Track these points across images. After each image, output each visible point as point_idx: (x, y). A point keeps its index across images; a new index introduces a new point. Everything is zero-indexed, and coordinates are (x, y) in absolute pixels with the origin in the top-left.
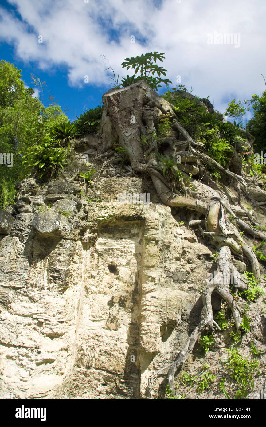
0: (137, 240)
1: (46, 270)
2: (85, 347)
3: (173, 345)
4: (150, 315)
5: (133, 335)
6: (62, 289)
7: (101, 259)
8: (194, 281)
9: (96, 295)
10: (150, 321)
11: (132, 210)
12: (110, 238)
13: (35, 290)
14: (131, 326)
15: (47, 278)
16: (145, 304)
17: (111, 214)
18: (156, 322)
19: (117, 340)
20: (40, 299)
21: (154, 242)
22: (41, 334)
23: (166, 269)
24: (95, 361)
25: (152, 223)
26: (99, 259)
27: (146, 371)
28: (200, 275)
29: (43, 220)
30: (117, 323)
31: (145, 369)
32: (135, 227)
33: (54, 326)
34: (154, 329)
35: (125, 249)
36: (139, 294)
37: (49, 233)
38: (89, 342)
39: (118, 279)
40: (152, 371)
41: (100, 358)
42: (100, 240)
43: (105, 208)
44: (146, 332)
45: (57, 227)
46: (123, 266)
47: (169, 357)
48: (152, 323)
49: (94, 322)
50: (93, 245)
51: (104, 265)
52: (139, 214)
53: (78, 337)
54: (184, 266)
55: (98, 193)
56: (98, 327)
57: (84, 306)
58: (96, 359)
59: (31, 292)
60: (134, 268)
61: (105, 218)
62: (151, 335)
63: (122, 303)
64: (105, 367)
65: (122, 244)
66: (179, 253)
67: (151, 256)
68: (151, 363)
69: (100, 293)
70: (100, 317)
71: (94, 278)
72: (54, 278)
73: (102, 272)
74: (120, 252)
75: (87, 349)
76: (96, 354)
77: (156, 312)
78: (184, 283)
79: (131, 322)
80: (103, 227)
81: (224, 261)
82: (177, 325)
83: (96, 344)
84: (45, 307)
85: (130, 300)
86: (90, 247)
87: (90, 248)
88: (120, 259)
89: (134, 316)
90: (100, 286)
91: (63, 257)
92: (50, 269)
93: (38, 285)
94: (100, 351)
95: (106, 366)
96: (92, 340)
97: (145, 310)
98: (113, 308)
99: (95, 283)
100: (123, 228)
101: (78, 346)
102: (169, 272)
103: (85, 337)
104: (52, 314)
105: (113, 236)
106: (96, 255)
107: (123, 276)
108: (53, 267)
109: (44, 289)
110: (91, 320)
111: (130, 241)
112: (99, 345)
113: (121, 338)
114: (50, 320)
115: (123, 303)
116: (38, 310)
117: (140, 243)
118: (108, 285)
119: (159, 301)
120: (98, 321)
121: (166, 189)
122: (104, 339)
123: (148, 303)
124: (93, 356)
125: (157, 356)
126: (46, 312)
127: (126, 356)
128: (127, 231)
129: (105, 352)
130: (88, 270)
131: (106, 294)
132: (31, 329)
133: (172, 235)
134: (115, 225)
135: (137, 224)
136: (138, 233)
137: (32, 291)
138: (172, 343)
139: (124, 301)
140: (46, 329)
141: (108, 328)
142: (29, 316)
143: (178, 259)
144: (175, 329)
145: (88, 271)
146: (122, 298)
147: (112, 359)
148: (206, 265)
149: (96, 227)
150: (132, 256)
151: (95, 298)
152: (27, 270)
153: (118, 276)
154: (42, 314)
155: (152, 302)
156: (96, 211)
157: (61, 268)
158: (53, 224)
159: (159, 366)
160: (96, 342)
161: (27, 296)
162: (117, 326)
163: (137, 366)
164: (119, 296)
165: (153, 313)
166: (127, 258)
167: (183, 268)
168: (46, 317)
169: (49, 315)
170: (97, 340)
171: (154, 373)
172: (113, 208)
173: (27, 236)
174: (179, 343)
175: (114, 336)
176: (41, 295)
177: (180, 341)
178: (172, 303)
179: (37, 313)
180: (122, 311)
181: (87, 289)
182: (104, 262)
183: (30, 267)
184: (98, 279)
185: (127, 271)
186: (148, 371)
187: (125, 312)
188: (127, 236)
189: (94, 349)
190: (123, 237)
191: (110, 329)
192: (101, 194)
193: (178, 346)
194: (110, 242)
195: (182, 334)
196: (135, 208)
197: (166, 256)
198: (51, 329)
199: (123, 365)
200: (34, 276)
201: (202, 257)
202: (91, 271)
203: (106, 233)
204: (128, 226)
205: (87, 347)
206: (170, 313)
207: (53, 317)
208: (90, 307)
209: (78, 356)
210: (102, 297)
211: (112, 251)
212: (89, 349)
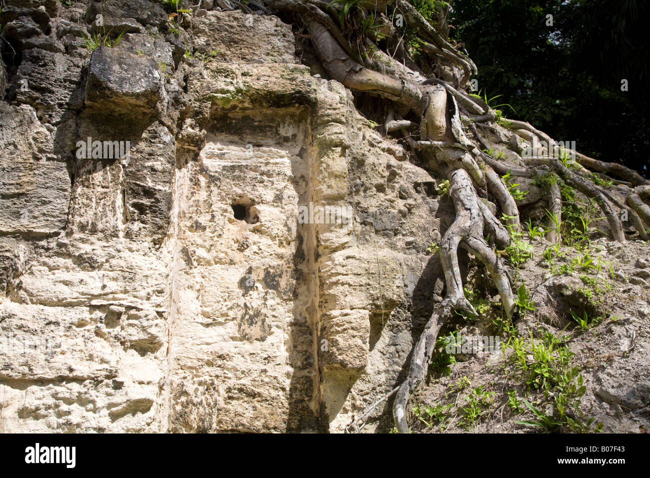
0: (293, 150)
1: (119, 191)
2: (190, 387)
3: (388, 356)
4: (347, 293)
5: (299, 348)
6: (160, 236)
7: (216, 188)
8: (414, 230)
9: (209, 268)
10: (348, 305)
11: (288, 81)
12: (232, 142)
13: (93, 239)
14: (294, 328)
15: (122, 210)
16: (333, 271)
17: (241, 86)
18: (361, 306)
19: (266, 361)
20: (107, 261)
21: (339, 149)
22: (118, 343)
23: (360, 207)
24: (218, 414)
25: (335, 109)
26: (212, 188)
27: (338, 415)
28: (423, 221)
29: (120, 64)
30: (263, 323)
31: (337, 412)
32: (287, 123)
33: (151, 321)
34: (358, 320)
35: (269, 167)
36: (306, 260)
37: (137, 96)
38: (200, 374)
39: (255, 231)
40: (350, 414)
41: (229, 407)
42: (210, 147)
43: (227, 73)
44: (342, 328)
45: (157, 84)
46: (267, 203)
47: (384, 379)
48: (352, 309)
49: (210, 328)
50: (196, 157)
51: (224, 202)
52: (303, 90)
53: (174, 365)
54: (392, 202)
55: (201, 41)
56: (220, 338)
57: (181, 293)
58: (218, 410)
59: (81, 245)
60: (291, 206)
61: (229, 94)
62: (355, 333)
63: (271, 280)
64: (243, 425)
65: (261, 157)
66: (383, 177)
67: (336, 176)
68: (348, 398)
69: (219, 261)
70: (222, 315)
71: (204, 229)
72: (141, 208)
73: (220, 217)
74: (258, 174)
75: (197, 389)
76: (218, 398)
77: (361, 286)
78: (396, 235)
79: (295, 319)
80: (215, 119)
81: (468, 192)
82: (390, 316)
83: (217, 376)
84: (125, 278)
85: (289, 274)
86: (187, 162)
87: (189, 165)
88: (260, 189)
89: (300, 307)
90: (219, 247)
91: (159, 163)
92: (131, 189)
93: (100, 226)
94: (229, 390)
95: (245, 421)
96: (206, 369)
97: (336, 283)
98: (251, 292)
99: (205, 241)
100: (262, 124)
101: (175, 385)
102: (365, 215)
103: (189, 364)
104: (143, 293)
105: (241, 139)
106: (203, 180)
107: (268, 224)
108: (138, 183)
109: (117, 236)
110: (201, 324)
111: (279, 151)
112: (225, 377)
113: (274, 355)
114: (140, 307)
115: (273, 280)
116: (104, 287)
117: (300, 155)
118: (236, 245)
119: (363, 265)
120: (220, 324)
121: (342, 52)
122: (239, 362)
123: (340, 270)
124: (212, 403)
125: (358, 382)
126: (128, 288)
127: (288, 392)
128: (270, 131)
129: (241, 390)
130: (186, 212)
131: (234, 264)
132: (87, 334)
133: (364, 142)
134: (243, 117)
135: (292, 116)
136: (294, 136)
137: (83, 241)
138: (385, 352)
139: (275, 276)
140: (132, 330)
141: (245, 336)
142: (79, 304)
143: (380, 188)
144: (386, 326)
145: (188, 215)
146: (272, 271)
147: (258, 405)
148: (427, 203)
149: (207, 112)
150: (286, 183)
151: (206, 274)
152: (66, 190)
153: (258, 224)
154: (116, 296)
155: (349, 267)
156: (206, 77)
157: (158, 187)
158: (146, 76)
159: (365, 400)
160: (218, 372)
161: (69, 255)
162: (264, 331)
163: (314, 412)
164: (265, 267)
165: (355, 289)
166: (275, 186)
167: (391, 206)
168: (128, 300)
169: (135, 297)
170: (219, 366)
171: (356, 418)
172: (244, 74)
173: (60, 105)
174: (398, 352)
175: (259, 352)
176: (111, 249)
177: (398, 347)
178: (388, 267)
179: (102, 292)
180: (273, 298)
181: (187, 256)
182: (223, 194)
183: (73, 183)
184: (213, 233)
185: (278, 213)
186: (342, 415)
187: (278, 300)
188: (270, 141)
189: (214, 388)
190: (262, 142)
191: (248, 339)
192: (208, 45)
193: (397, 358)
194: (233, 153)
195: (400, 334)
196: (293, 79)
197: (358, 181)
198: (144, 329)
199: (284, 413)
200: (87, 206)
201: (422, 189)
202: (194, 214)
203: (222, 131)
204: (273, 120)
205: (196, 386)
206: (387, 287)
207: (144, 301)
208: (197, 294)
209: (174, 409)
210: (223, 271)
211: (241, 171)
212: (201, 389)
